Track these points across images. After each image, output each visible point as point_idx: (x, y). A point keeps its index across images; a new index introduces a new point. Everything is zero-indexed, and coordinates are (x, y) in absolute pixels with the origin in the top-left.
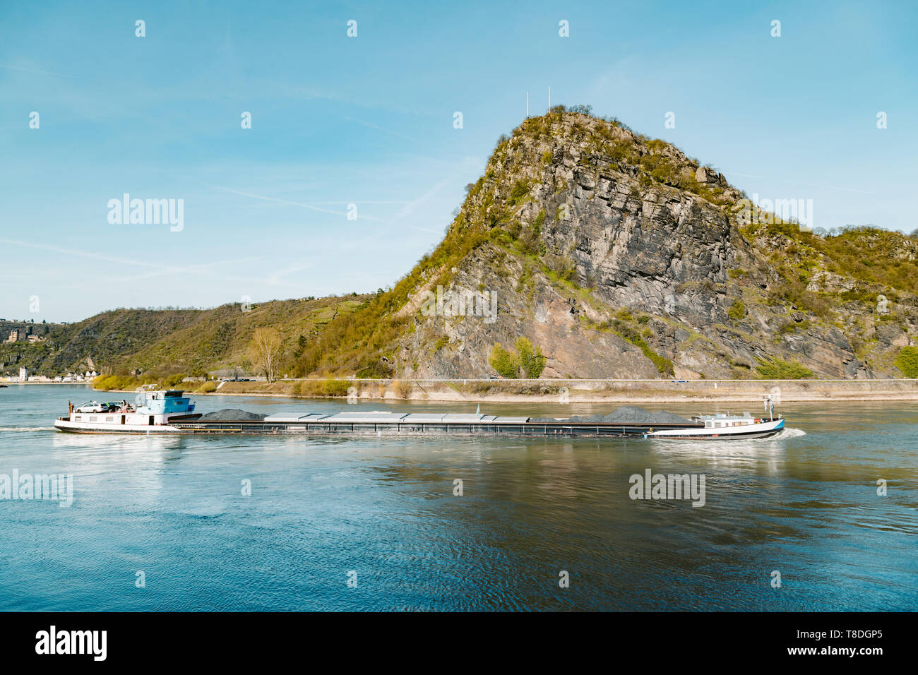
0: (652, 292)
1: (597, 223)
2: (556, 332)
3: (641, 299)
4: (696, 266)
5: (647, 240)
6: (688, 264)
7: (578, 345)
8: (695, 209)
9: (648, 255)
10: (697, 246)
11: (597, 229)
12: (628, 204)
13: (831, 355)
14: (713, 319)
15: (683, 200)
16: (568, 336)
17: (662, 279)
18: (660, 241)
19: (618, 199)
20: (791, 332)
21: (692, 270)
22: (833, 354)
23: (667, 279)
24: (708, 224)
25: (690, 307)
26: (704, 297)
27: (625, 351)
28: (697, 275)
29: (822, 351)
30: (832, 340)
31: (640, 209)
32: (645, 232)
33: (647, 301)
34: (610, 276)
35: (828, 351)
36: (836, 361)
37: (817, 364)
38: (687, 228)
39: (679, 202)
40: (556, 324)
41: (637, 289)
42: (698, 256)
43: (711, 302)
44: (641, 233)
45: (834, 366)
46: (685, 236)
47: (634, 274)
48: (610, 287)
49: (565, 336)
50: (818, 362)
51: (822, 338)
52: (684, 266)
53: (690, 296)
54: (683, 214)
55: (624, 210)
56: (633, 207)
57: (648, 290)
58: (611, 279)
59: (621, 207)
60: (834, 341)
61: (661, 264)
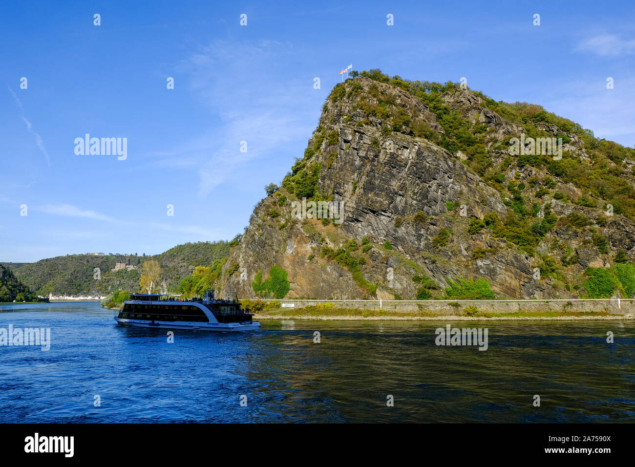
0: (380, 226)
1: (349, 169)
2: (298, 261)
3: (372, 232)
4: (414, 202)
5: (377, 182)
6: (410, 201)
7: (312, 272)
8: (419, 153)
9: (377, 195)
10: (418, 184)
11: (349, 174)
12: (369, 153)
13: (512, 278)
14: (422, 247)
15: (411, 145)
16: (306, 264)
17: (387, 214)
18: (387, 182)
19: (363, 149)
20: (482, 257)
21: (411, 205)
22: (513, 277)
23: (391, 214)
24: (428, 165)
25: (407, 237)
26: (417, 229)
27: (341, 276)
28: (415, 209)
29: (505, 274)
30: (513, 264)
31: (376, 156)
32: (377, 175)
33: (377, 233)
34: (350, 214)
35: (509, 273)
36: (515, 283)
37: (498, 286)
38: (413, 169)
39: (407, 148)
40: (300, 255)
41: (370, 224)
42: (417, 193)
43: (422, 232)
44: (374, 176)
45: (512, 287)
46: (411, 176)
47: (366, 211)
48: (350, 223)
49: (304, 264)
50: (500, 284)
51: (505, 262)
52: (406, 203)
53: (407, 228)
54: (411, 158)
55: (366, 158)
56: (371, 155)
57: (377, 224)
58: (351, 216)
59: (364, 155)
60: (516, 265)
61: (385, 202)
